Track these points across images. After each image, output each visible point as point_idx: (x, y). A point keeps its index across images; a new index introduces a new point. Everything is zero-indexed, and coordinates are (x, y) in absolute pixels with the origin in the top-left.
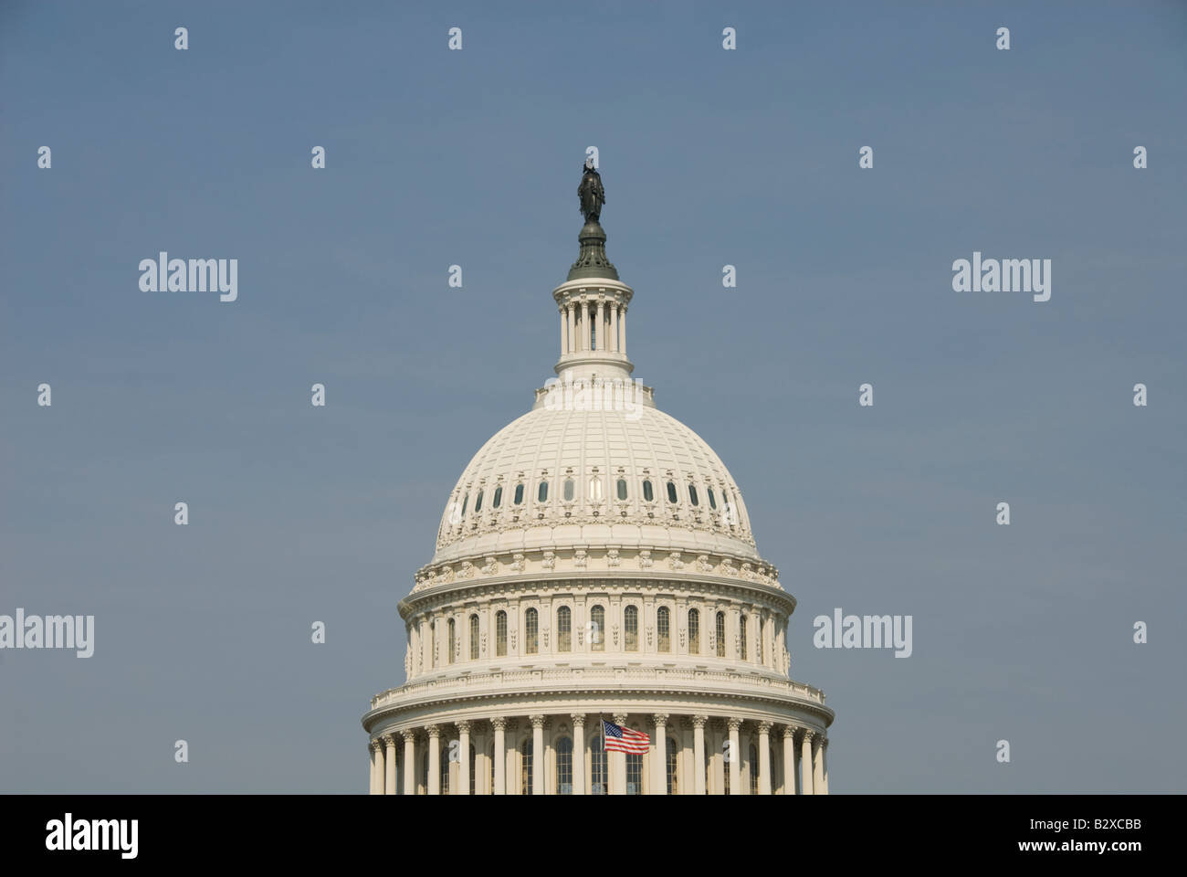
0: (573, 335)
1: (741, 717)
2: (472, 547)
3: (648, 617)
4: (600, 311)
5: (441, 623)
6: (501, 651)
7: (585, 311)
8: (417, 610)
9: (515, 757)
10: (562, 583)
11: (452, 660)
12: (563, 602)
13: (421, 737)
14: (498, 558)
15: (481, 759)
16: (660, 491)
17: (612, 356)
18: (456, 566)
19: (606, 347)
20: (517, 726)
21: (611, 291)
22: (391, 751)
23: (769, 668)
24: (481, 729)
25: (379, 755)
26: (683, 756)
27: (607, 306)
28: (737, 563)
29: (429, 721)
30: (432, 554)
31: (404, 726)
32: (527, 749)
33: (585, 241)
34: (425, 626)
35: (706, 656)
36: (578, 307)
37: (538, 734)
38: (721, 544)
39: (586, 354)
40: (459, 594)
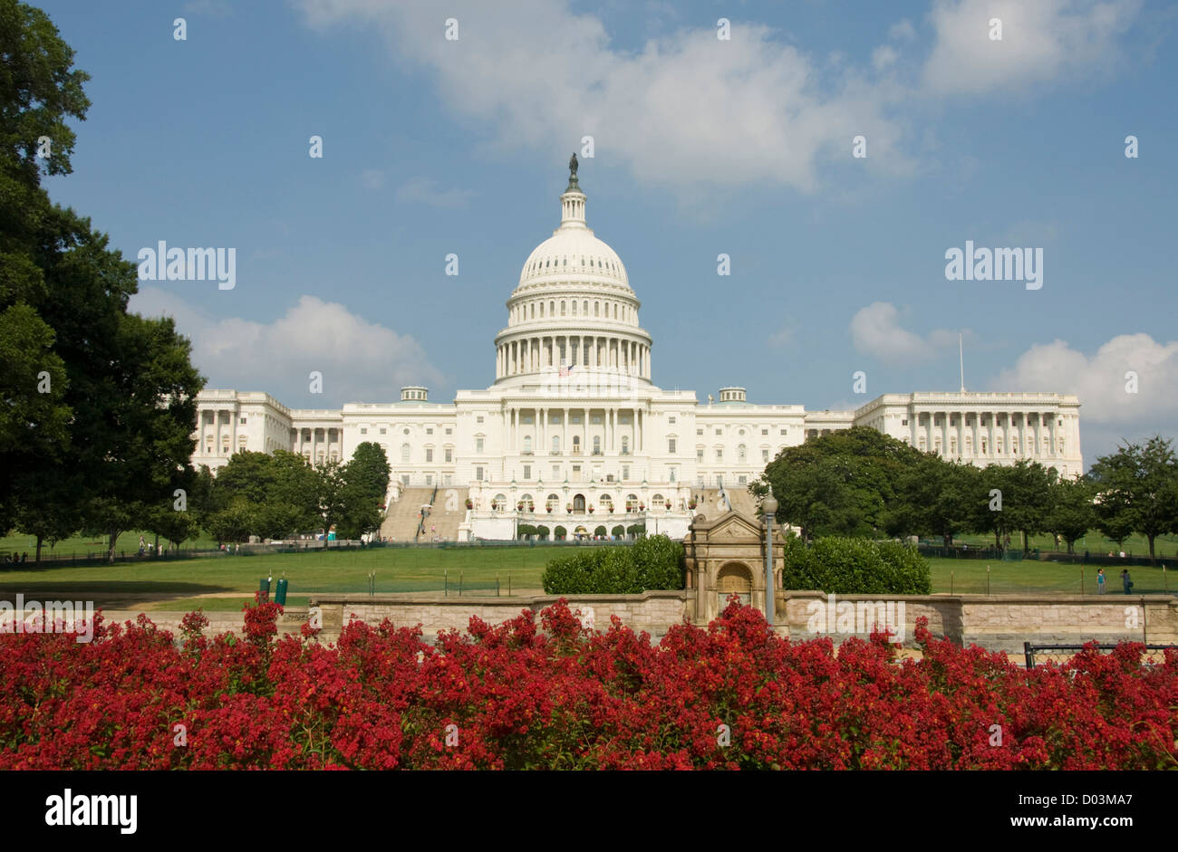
0: (566, 213)
1: (622, 338)
2: (532, 282)
3: (591, 305)
4: (576, 204)
5: (521, 307)
6: (542, 316)
7: (571, 204)
8: (510, 305)
9: (547, 350)
10: (563, 293)
11: (525, 319)
12: (563, 299)
13: (515, 344)
14: (541, 285)
15: (535, 351)
16: (596, 264)
17: (580, 219)
18: (526, 288)
19: (579, 216)
20: (547, 340)
21: (580, 197)
22: (504, 350)
23: (632, 324)
24: (535, 341)
25: (500, 351)
26: (602, 350)
27: (578, 202)
28: (622, 288)
29: (517, 338)
30: (518, 284)
31: (509, 341)
32: (550, 348)
33: (571, 180)
34: (516, 309)
35: (611, 319)
36: (568, 202)
37: (554, 342)
38: (617, 282)
39: (571, 218)
40: (527, 297)
